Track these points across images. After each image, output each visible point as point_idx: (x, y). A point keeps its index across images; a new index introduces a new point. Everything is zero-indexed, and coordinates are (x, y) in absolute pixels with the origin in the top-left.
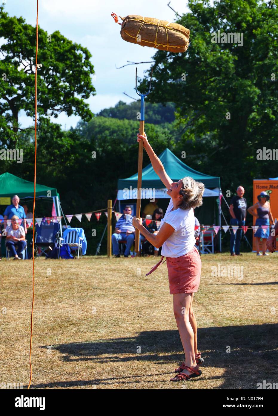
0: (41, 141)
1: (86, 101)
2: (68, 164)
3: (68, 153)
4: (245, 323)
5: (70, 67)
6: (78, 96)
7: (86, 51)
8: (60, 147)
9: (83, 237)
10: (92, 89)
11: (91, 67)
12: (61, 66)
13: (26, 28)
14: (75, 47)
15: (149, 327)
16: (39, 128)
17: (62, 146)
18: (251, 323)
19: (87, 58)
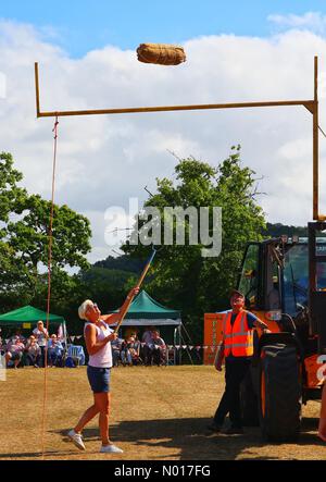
0: (53, 283)
1: (84, 256)
2: (72, 300)
3: (72, 292)
4: (199, 416)
5: (75, 231)
6: (79, 253)
7: (86, 220)
8: (66, 288)
9: (82, 352)
10: (89, 248)
11: (90, 232)
12: (68, 229)
13: (43, 202)
14: (78, 217)
15: (129, 418)
16: (52, 274)
17: (68, 287)
18: (202, 416)
19: (87, 225)
